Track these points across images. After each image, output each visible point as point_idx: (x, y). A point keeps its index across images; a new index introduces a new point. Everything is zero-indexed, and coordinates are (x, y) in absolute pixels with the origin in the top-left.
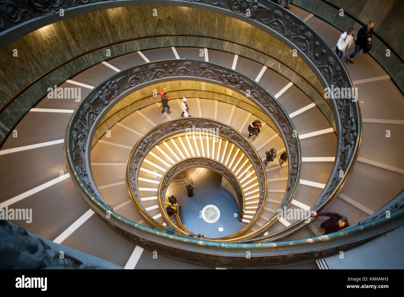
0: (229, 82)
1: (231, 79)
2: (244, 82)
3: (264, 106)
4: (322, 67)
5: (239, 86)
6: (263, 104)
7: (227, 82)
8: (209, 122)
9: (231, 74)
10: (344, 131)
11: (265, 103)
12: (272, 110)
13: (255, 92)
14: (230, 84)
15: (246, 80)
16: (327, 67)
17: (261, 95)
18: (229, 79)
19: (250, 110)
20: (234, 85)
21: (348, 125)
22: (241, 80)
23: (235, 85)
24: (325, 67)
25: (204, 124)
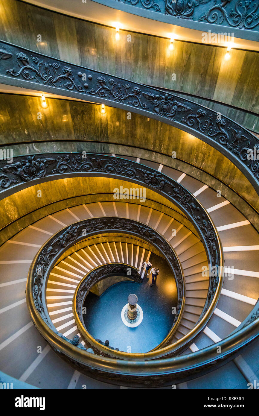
0: (31, 176)
1: (30, 168)
2: (45, 161)
3: (78, 171)
4: (98, 92)
5: (43, 172)
6: (76, 170)
7: (28, 178)
8: (50, 245)
9: (26, 163)
10: (157, 109)
11: (77, 167)
12: (87, 166)
13: (62, 164)
14: (31, 178)
15: (44, 158)
16: (101, 89)
17: (68, 163)
18: (28, 170)
19: (46, 213)
20: (37, 176)
21: (157, 102)
22: (40, 162)
23: (38, 174)
24: (100, 90)
25: (48, 253)
